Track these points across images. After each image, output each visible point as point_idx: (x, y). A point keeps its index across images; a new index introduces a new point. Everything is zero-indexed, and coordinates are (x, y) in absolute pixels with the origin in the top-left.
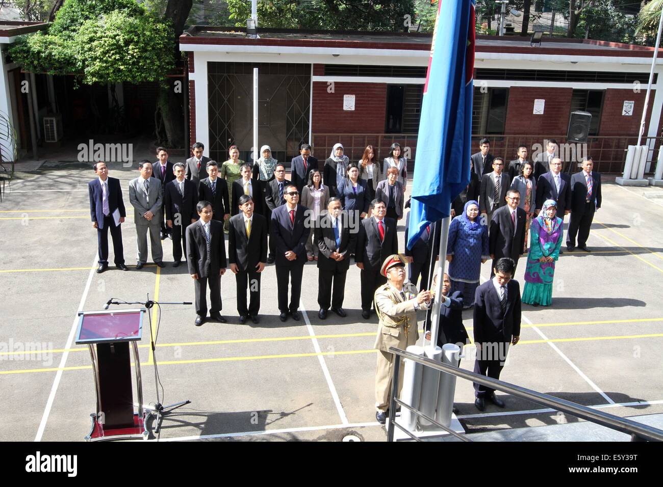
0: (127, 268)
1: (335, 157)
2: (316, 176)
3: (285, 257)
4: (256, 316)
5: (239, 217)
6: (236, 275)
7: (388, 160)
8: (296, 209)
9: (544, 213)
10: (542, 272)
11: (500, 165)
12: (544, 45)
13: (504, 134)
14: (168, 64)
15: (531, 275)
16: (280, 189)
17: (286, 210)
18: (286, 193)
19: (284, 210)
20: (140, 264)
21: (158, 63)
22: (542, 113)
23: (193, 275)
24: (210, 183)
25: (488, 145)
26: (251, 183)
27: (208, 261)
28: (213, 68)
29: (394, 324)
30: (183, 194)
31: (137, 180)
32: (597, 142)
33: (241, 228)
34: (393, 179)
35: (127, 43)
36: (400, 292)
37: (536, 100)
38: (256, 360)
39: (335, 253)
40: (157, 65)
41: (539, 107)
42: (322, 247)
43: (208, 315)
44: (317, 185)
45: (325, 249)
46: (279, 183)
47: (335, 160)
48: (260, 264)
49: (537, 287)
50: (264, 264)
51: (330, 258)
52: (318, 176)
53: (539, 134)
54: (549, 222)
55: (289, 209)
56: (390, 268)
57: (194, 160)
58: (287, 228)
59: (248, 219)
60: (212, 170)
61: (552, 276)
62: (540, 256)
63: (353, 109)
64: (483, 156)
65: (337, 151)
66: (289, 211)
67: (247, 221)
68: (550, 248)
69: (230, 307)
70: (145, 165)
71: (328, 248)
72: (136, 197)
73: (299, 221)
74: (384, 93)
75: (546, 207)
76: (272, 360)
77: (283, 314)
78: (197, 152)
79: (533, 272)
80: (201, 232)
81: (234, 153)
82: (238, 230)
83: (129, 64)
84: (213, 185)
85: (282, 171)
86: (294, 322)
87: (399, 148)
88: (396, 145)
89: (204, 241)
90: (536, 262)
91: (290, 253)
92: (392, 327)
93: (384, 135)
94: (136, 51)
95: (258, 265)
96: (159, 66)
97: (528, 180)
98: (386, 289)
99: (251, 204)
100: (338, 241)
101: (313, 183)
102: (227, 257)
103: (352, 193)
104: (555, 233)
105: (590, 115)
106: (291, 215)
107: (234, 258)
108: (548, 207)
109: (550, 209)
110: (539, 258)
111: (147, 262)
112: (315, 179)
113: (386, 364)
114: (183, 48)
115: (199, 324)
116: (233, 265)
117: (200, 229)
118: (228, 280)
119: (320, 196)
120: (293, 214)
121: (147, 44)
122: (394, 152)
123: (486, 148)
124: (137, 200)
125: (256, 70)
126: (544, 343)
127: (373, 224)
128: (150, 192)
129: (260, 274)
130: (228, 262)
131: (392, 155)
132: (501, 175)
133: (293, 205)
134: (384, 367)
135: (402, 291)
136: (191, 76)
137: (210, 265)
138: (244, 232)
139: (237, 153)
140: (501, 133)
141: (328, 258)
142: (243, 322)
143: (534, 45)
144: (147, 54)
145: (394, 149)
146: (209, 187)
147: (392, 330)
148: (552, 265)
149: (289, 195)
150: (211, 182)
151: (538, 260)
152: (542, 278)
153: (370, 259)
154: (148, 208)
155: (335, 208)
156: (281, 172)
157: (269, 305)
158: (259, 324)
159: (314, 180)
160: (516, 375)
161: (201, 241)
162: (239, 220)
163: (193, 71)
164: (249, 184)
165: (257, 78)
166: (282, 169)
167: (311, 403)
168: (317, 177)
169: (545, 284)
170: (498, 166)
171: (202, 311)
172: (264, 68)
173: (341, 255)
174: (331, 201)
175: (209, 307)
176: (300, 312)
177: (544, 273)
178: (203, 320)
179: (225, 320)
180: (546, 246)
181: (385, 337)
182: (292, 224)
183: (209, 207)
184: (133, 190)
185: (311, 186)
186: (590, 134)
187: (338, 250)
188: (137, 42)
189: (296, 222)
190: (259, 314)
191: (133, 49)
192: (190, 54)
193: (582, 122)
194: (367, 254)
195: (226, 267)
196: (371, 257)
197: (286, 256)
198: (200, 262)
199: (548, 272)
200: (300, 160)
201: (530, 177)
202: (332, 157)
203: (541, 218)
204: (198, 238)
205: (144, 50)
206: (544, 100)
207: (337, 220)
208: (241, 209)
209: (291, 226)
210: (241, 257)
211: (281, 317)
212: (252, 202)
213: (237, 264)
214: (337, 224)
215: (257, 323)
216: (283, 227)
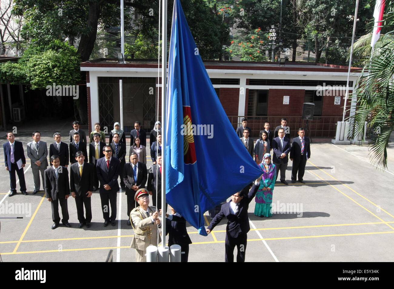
0: (27, 194)
1: (156, 129)
2: (137, 141)
3: (104, 188)
4: (89, 223)
5: (76, 165)
6: (75, 199)
8: (110, 159)
9: (264, 161)
10: (264, 197)
11: (247, 133)
12: (287, 66)
13: (266, 115)
14: (77, 78)
15: (258, 198)
16: (116, 148)
17: (105, 160)
19: (104, 160)
20: (35, 191)
21: (71, 78)
22: (288, 103)
23: (48, 199)
25: (246, 121)
26: (99, 144)
27: (57, 191)
28: (101, 80)
29: (142, 232)
30: (59, 151)
31: (32, 143)
32: (321, 120)
33: (76, 171)
35: (54, 67)
36: (145, 212)
37: (284, 96)
38: (78, 251)
39: (134, 186)
40: (70, 79)
41: (286, 100)
42: (127, 182)
43: (61, 222)
44: (138, 145)
45: (128, 183)
46: (115, 144)
47: (156, 131)
48: (89, 192)
49: (262, 206)
50: (92, 192)
51: (131, 189)
52: (138, 140)
53: (287, 115)
54: (267, 166)
55: (106, 160)
56: (139, 197)
57: (74, 131)
58: (105, 171)
59: (81, 166)
60: (76, 137)
61: (271, 199)
62: (262, 187)
64: (244, 128)
65: (157, 126)
66: (106, 161)
67: (80, 167)
68: (268, 182)
69: (73, 218)
70: (36, 134)
71: (130, 183)
72: (31, 153)
73: (112, 167)
75: (265, 158)
77: (106, 222)
78: (75, 127)
79: (259, 197)
80: (52, 173)
81: (97, 127)
82: (75, 172)
83: (55, 78)
84: (77, 145)
85: (117, 137)
86: (112, 227)
89: (54, 179)
90: (260, 191)
92: (141, 235)
94: (58, 71)
95: (87, 193)
96: (72, 80)
97: (265, 142)
99: (82, 157)
100: (136, 178)
101: (136, 144)
103: (159, 150)
104: (270, 173)
105: (314, 104)
106: (107, 163)
108: (266, 157)
109: (266, 158)
110: (262, 188)
111: (40, 190)
112: (136, 142)
113: (140, 257)
114: (83, 69)
115: (54, 228)
116: (73, 193)
117: (52, 172)
119: (139, 152)
120: (108, 163)
121: (64, 67)
123: (245, 123)
124: (32, 154)
125: (121, 81)
126: (260, 241)
128: (39, 150)
129: (90, 198)
132: (248, 139)
133: (109, 158)
134: (139, 259)
135: (148, 211)
136: (88, 85)
137: (58, 194)
138: (78, 173)
139: (98, 127)
141: (130, 189)
142: (81, 227)
143: (281, 66)
144: (65, 73)
146: (75, 146)
147: (140, 236)
148: (270, 192)
149: (106, 152)
150: (76, 144)
151: (262, 189)
152: (265, 200)
154: (38, 159)
155: (134, 159)
156: (116, 138)
157: (98, 216)
158: (90, 228)
159: (136, 143)
161: (53, 179)
163: (89, 82)
164: (98, 145)
165: (122, 85)
166: (117, 136)
168: (138, 141)
169: (267, 204)
170: (246, 133)
171: (56, 219)
172: (126, 80)
173: (137, 187)
174: (132, 155)
177: (266, 197)
178: (57, 225)
179: (71, 225)
180: (266, 181)
181: (137, 240)
182: (108, 169)
183: (58, 159)
184: (29, 148)
185: (135, 146)
186: (314, 115)
187: (136, 184)
188: (59, 66)
189: (110, 167)
191: (57, 70)
192: (87, 73)
193: (310, 108)
194: (154, 186)
197: (105, 187)
198: (52, 191)
199: (268, 197)
200: (135, 131)
201: (266, 140)
202: (154, 129)
203: (262, 164)
204: (50, 177)
205: (63, 71)
206: (289, 97)
207: (135, 166)
208: (77, 160)
209: (107, 169)
210: (77, 188)
211: (104, 223)
212: (82, 155)
213: (75, 192)
214: (135, 169)
215: (88, 228)
216: (102, 170)
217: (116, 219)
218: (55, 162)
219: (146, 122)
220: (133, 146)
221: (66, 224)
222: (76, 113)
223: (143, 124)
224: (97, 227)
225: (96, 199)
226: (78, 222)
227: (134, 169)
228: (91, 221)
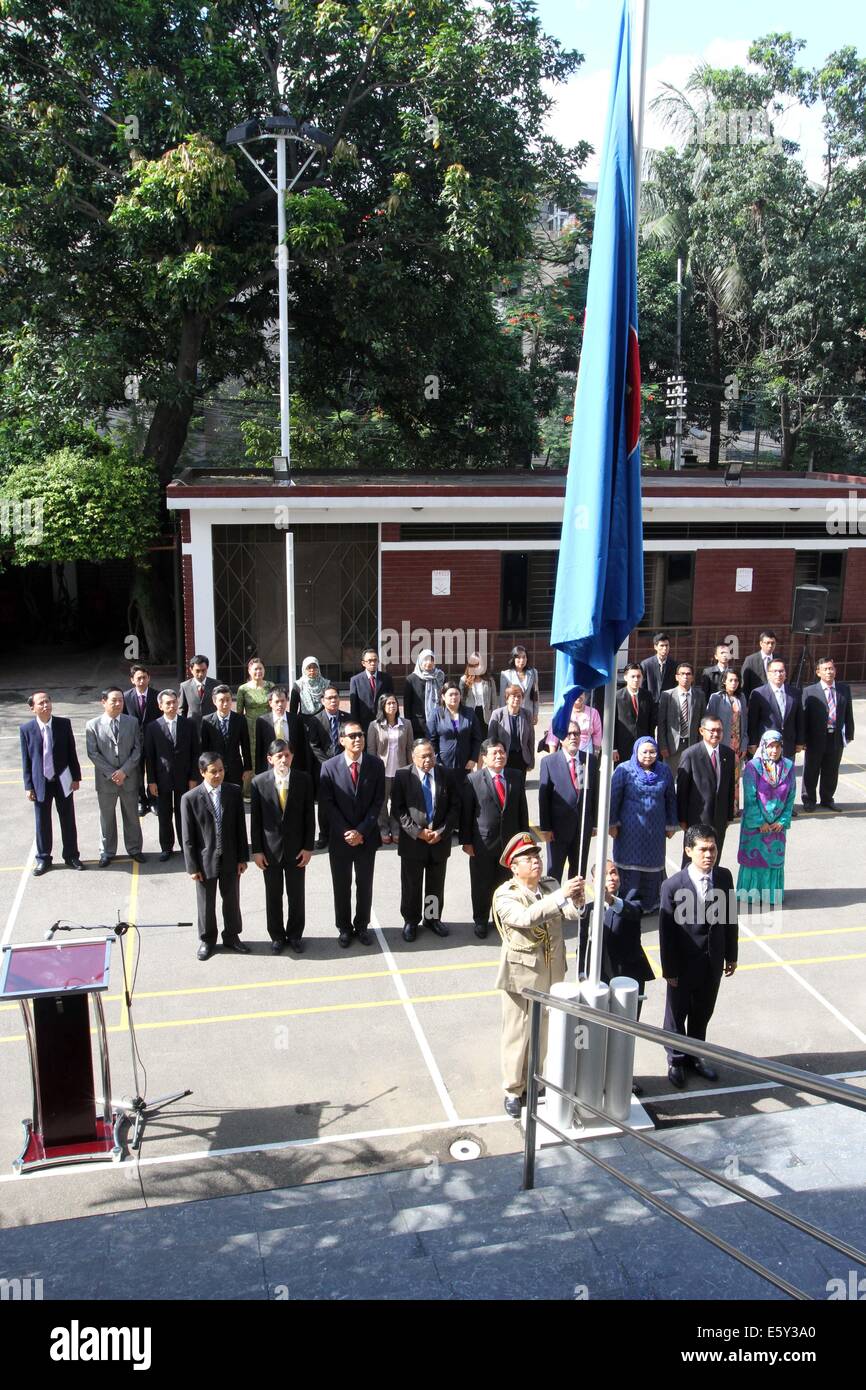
0: (84, 867)
1: (422, 671)
2: (389, 704)
3: (345, 841)
4: (299, 941)
5: (268, 777)
7: (506, 673)
8: (360, 760)
9: (762, 752)
10: (766, 848)
11: (687, 674)
12: (747, 483)
13: (690, 624)
14: (148, 529)
15: (748, 854)
16: (333, 726)
17: (345, 762)
18: (343, 735)
19: (341, 762)
20: (104, 859)
21: (132, 529)
22: (750, 589)
23: (194, 875)
24: (219, 722)
25: (667, 642)
26: (286, 719)
27: (217, 852)
28: (220, 533)
29: (529, 944)
30: (175, 741)
31: (100, 720)
32: (840, 633)
33: (270, 794)
34: (515, 705)
35: (83, 498)
37: (738, 570)
38: (300, 1016)
39: (426, 830)
40: (131, 533)
41: (744, 580)
42: (405, 822)
43: (220, 941)
44: (392, 718)
45: (410, 824)
46: (330, 716)
47: (422, 676)
48: (303, 852)
49: (758, 873)
50: (311, 852)
51: (418, 839)
52: (393, 703)
53: (746, 623)
54: (772, 766)
55: (349, 761)
56: (516, 856)
57: (193, 683)
58: (345, 790)
59: (283, 780)
60: (223, 700)
61: (782, 854)
62: (761, 823)
63: (448, 592)
64: (660, 662)
65: (424, 663)
66: (349, 764)
67: (280, 782)
68: (776, 809)
69: (255, 926)
70: (112, 695)
71: (414, 823)
72: (97, 748)
73: (366, 781)
74: (497, 567)
75: (766, 743)
76: (328, 1014)
77: (344, 936)
78: (198, 671)
79: (751, 849)
80: (205, 802)
81: (256, 670)
82: (266, 796)
83: (86, 532)
84: (225, 725)
85: (335, 697)
86: (364, 947)
87: (524, 653)
88: (519, 649)
89: (211, 818)
90: (754, 833)
91: (352, 834)
92: (525, 952)
93: (498, 632)
94: (97, 511)
95: (300, 855)
96: (134, 534)
97: (734, 699)
98: (512, 888)
99: (287, 756)
101: (385, 716)
102: (250, 842)
103: (450, 731)
104: (782, 784)
105: (825, 590)
106: (352, 771)
107: (260, 845)
108: (769, 742)
109: (771, 745)
110: (757, 826)
112: (389, 709)
113: (519, 1017)
114: (173, 504)
115: (205, 958)
116: (260, 856)
117: (204, 799)
118: (252, 881)
119: (397, 737)
120: (356, 771)
121: (114, 500)
122: (517, 660)
123: (665, 648)
124: (100, 753)
125: (289, 537)
126: (777, 967)
127: (485, 780)
128: (121, 739)
129: (303, 869)
130: (250, 850)
131: (513, 667)
132: (690, 692)
133: (356, 755)
134: (513, 1023)
136: (186, 549)
137: (221, 858)
138: (275, 801)
139: (261, 669)
140: (686, 624)
141: (415, 838)
142: (278, 951)
143: (730, 484)
144: (115, 516)
145: (516, 656)
146: (217, 727)
147: (524, 955)
148: (780, 836)
149: (348, 738)
150: (221, 719)
151: (758, 829)
152: (766, 859)
153: (484, 838)
154: (117, 765)
155: (424, 757)
156: (333, 700)
157: (320, 920)
159: (387, 710)
160: (732, 1025)
162: (267, 780)
163: (188, 540)
164: (284, 721)
165: (292, 548)
166: (334, 695)
167: (394, 1086)
168: (392, 705)
169: (772, 869)
170: (685, 676)
171: (208, 936)
172: (304, 532)
173: (436, 833)
174: (417, 744)
175: (221, 927)
176: (373, 931)
177: (769, 851)
178: (212, 949)
179: (248, 949)
180: (770, 807)
182: (355, 787)
183: (219, 762)
184: (92, 736)
185: (383, 721)
186: (826, 621)
187: (431, 826)
188: (100, 497)
189: (361, 782)
190: (303, 936)
191: (92, 508)
192: (184, 514)
193: (814, 602)
194: (478, 829)
196: (486, 834)
197: (346, 838)
198: (205, 852)
199: (775, 849)
200: (363, 679)
201: (736, 693)
203: (758, 760)
205: (110, 509)
206: (751, 570)
207: (428, 775)
208: (271, 762)
209: (353, 789)
210: (273, 845)
211: (340, 939)
212: (288, 751)
213: (265, 854)
214: (428, 782)
215: (301, 952)
216: (338, 787)
218: (214, 772)
219: (349, 652)
220: (379, 722)
221: (233, 944)
223: (342, 658)
224: (319, 949)
225: (318, 871)
226: (266, 937)
227: (424, 783)
228: (305, 934)
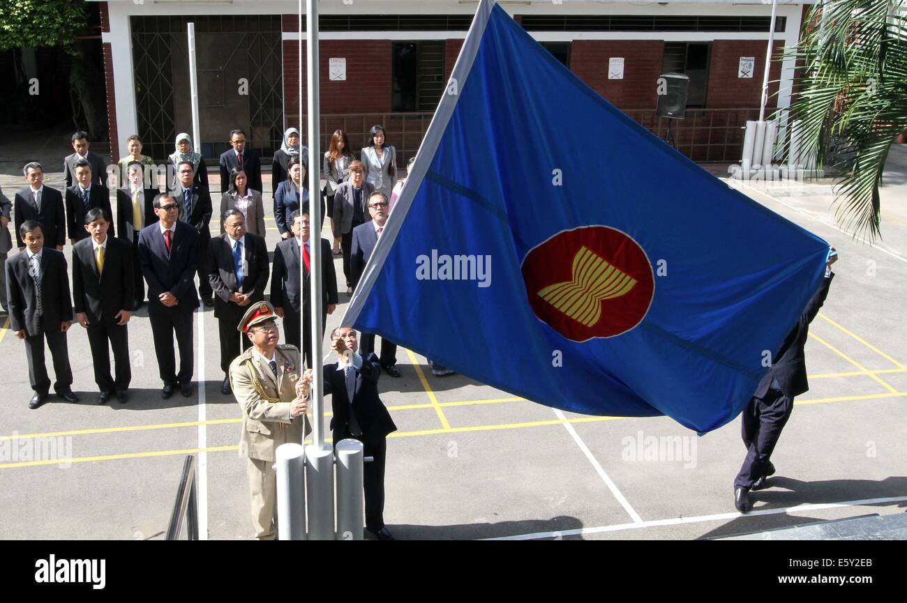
1: (287, 148)
2: (239, 179)
3: (160, 302)
4: (125, 392)
5: (86, 243)
6: (87, 330)
7: (366, 150)
8: (173, 228)
14: (76, 20)
16: (186, 198)
17: (160, 229)
18: (158, 206)
19: (156, 230)
21: (60, 20)
22: (621, 77)
23: (17, 332)
26: (142, 191)
27: (38, 311)
28: (139, 25)
30: (40, 209)
32: (704, 118)
33: (88, 260)
34: (357, 180)
37: (611, 59)
38: (101, 463)
39: (236, 293)
40: (59, 23)
41: (616, 69)
42: (217, 286)
43: (52, 391)
44: (242, 190)
45: (221, 288)
46: (184, 189)
47: (287, 152)
48: (122, 312)
50: (129, 313)
51: (229, 301)
52: (243, 178)
55: (163, 230)
56: (253, 326)
57: (75, 158)
58: (160, 256)
59: (100, 246)
60: (81, 174)
63: (344, 78)
65: (290, 139)
66: (163, 232)
67: (97, 249)
69: (84, 378)
71: (225, 287)
73: (178, 247)
74: (388, 55)
76: (126, 461)
77: (168, 388)
80: (26, 267)
81: (133, 146)
82: (84, 261)
83: (18, 22)
84: (86, 195)
85: (188, 171)
86: (183, 399)
88: (376, 128)
89: (31, 281)
91: (166, 296)
93: (389, 114)
94: (26, 3)
95: (119, 315)
96: (62, 25)
98: (243, 363)
99: (101, 224)
100: (242, 273)
101: (236, 188)
105: (687, 78)
106: (166, 238)
107: (82, 306)
112: (238, 182)
115: (36, 406)
116: (81, 316)
117: (24, 263)
118: (78, 338)
120: (169, 237)
122: (375, 138)
125: (191, 26)
126: (558, 425)
127: (292, 248)
130: (74, 312)
131: (372, 144)
133: (169, 225)
136: (106, 38)
137: (41, 318)
138: (93, 265)
139: (137, 145)
141: (226, 301)
142: (104, 402)
144: (44, 8)
145: (374, 135)
146: (79, 196)
149: (162, 210)
150: (82, 190)
153: (291, 302)
155: (235, 225)
156: (186, 174)
158: (127, 404)
159: (237, 184)
160: (499, 479)
161: (27, 281)
162: (86, 246)
163: (108, 30)
164: (140, 192)
165: (193, 36)
166: (187, 169)
168: (241, 180)
171: (40, 387)
172: (203, 23)
173: (245, 296)
174: (229, 215)
178: (44, 398)
181: (253, 437)
182: (168, 253)
183: (37, 230)
185: (234, 192)
186: (688, 107)
187: (241, 289)
189: (174, 247)
190: (129, 387)
192: (103, 6)
193: (677, 88)
194: (286, 293)
195: (72, 319)
196: (293, 298)
197: (162, 299)
200: (231, 156)
202: (283, 148)
204: (21, 278)
205: (39, 2)
206: (623, 59)
207: (239, 244)
208: (88, 230)
209: (166, 254)
210: (93, 305)
211: (163, 391)
212: (102, 220)
213: (87, 314)
214: (239, 250)
215: (124, 402)
216: (154, 254)
217: (193, 380)
218: (32, 239)
219: (258, 131)
222: (77, 113)
223: (252, 136)
225: (140, 331)
227: (234, 250)
228: (130, 386)
